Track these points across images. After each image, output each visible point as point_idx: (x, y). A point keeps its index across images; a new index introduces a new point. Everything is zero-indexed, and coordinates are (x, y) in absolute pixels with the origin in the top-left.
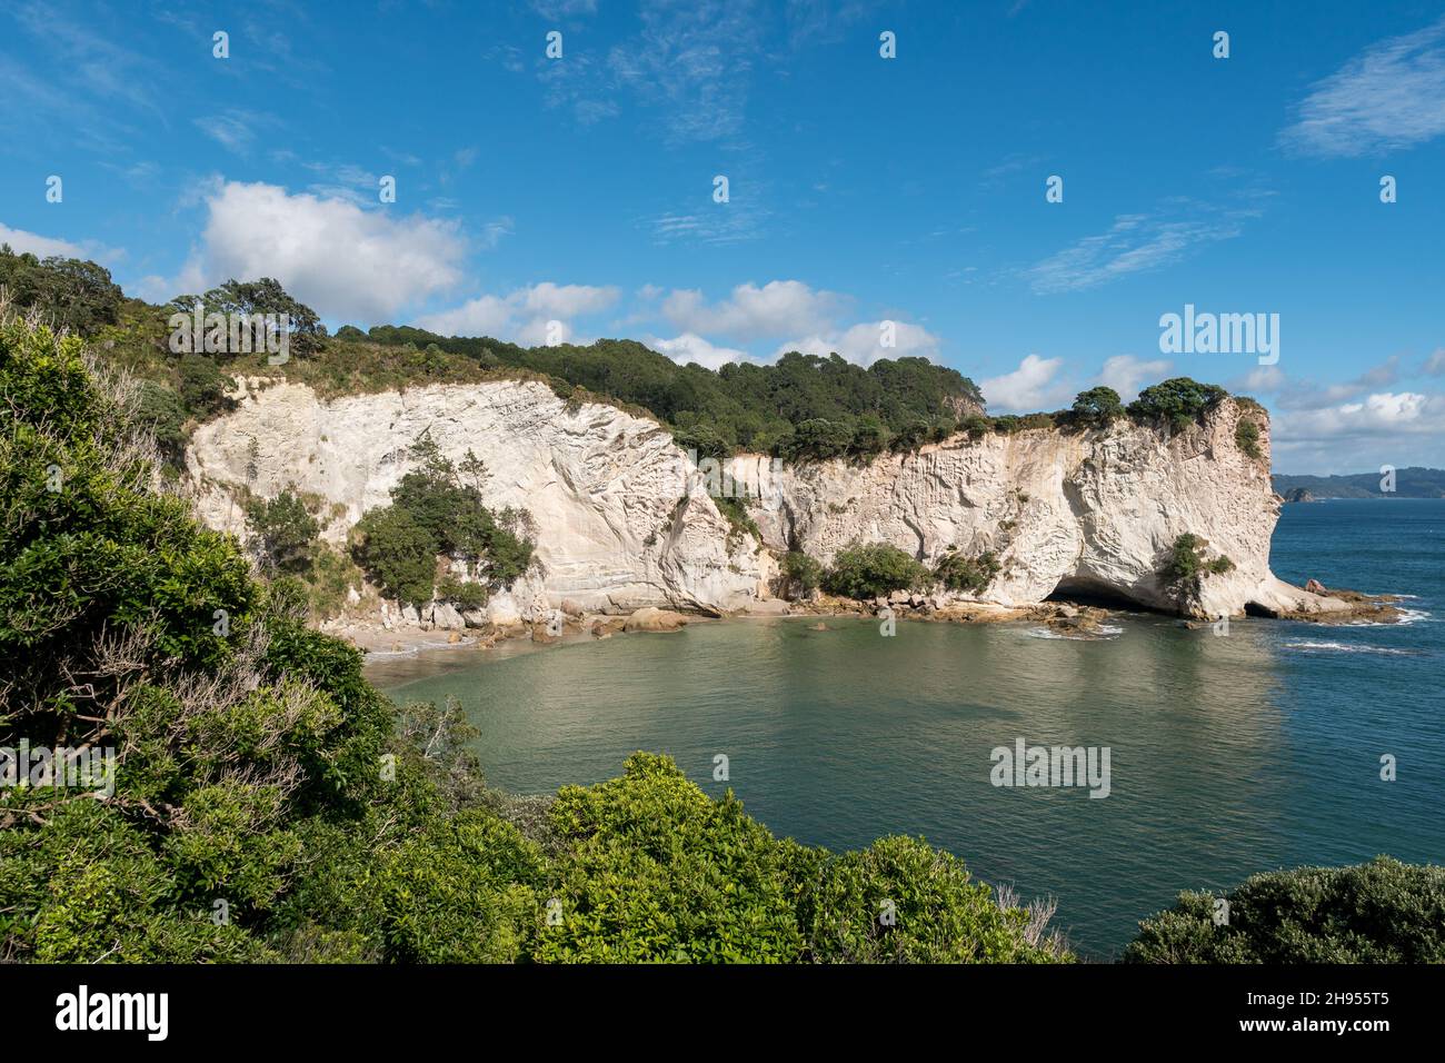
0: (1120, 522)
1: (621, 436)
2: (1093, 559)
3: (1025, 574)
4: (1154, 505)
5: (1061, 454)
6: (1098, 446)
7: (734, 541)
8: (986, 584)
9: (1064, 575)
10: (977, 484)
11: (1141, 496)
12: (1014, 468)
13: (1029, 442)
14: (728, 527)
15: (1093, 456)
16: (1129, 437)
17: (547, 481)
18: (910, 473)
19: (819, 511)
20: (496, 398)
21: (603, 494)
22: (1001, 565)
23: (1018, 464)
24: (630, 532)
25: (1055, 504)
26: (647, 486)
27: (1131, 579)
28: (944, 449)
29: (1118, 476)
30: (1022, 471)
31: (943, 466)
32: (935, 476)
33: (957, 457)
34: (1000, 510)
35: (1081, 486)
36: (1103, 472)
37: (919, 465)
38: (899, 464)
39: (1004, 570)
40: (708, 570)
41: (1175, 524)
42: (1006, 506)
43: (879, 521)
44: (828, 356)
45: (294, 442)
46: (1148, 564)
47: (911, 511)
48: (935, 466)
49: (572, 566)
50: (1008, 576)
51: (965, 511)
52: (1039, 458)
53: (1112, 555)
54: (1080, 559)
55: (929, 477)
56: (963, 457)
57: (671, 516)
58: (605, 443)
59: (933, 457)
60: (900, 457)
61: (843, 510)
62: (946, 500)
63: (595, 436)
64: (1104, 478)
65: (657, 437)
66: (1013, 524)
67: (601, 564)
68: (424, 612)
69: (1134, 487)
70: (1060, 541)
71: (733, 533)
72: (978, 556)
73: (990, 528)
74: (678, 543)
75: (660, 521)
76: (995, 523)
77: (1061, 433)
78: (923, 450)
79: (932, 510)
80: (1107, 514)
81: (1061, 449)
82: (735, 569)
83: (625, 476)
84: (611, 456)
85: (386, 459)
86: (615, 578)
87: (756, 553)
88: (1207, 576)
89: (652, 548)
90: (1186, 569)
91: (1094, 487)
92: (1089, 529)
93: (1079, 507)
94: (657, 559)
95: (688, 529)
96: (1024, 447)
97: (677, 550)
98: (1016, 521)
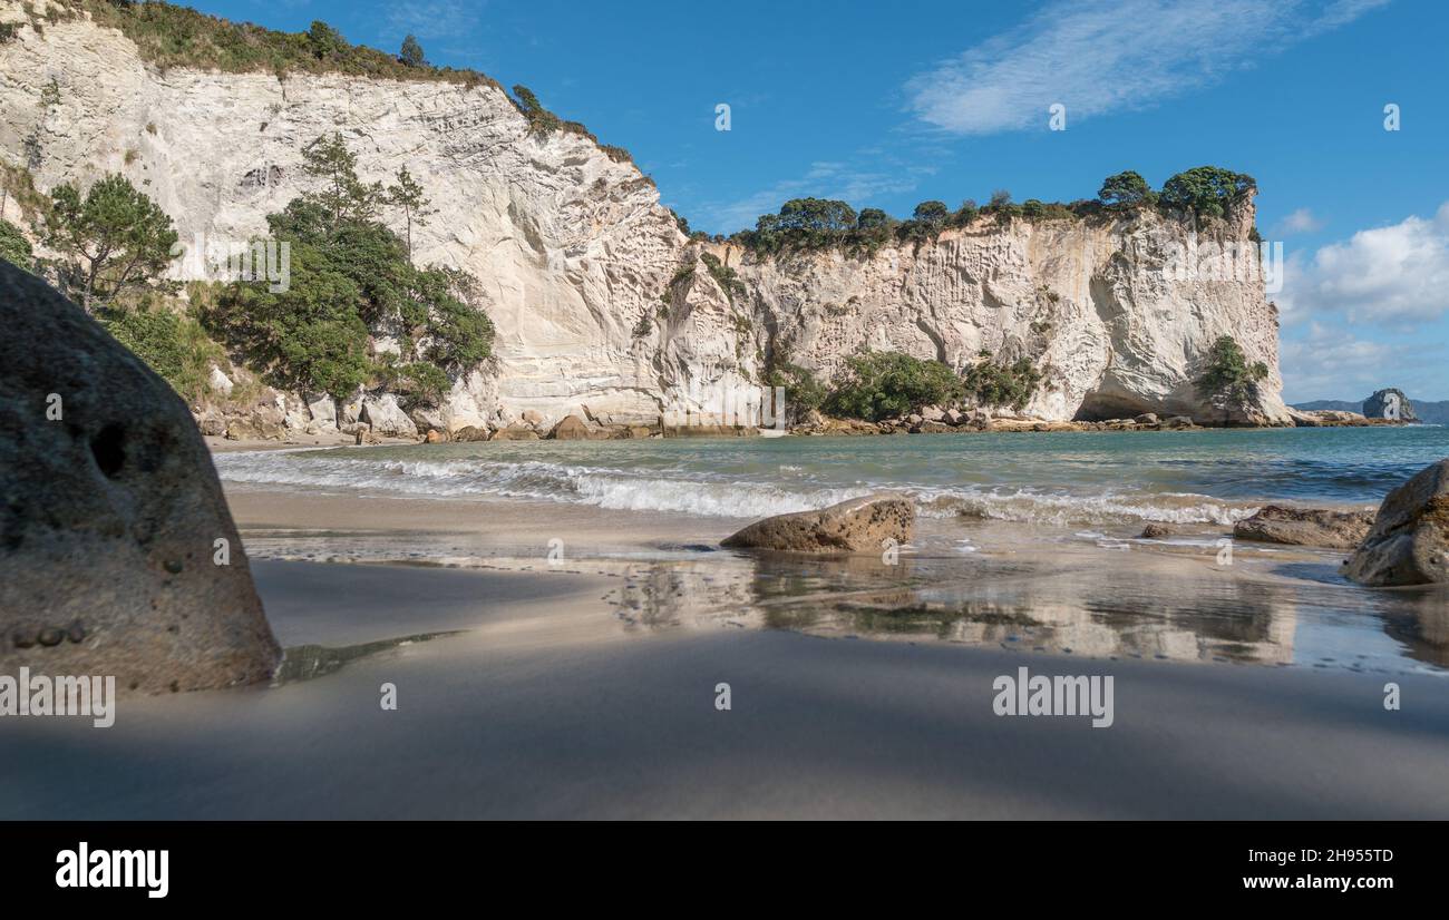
0: (1151, 324)
1: (601, 182)
2: (1122, 369)
3: (1061, 385)
4: (1187, 306)
5: (1089, 247)
6: (1128, 239)
7: (741, 337)
8: (1028, 394)
9: (1089, 390)
10: (1005, 279)
11: (1173, 295)
12: (1037, 262)
13: (1051, 233)
14: (735, 316)
15: (1123, 250)
16: (1158, 230)
17: (501, 236)
18: (926, 266)
19: (813, 313)
20: (429, 105)
21: (581, 258)
22: (1040, 373)
23: (1042, 258)
24: (616, 316)
25: (1083, 307)
26: (632, 256)
27: (1162, 391)
28: (968, 235)
29: (1150, 273)
30: (1047, 267)
31: (968, 257)
32: (957, 268)
33: (984, 245)
34: (1031, 309)
35: (1113, 283)
36: (1135, 267)
37: (937, 254)
38: (911, 255)
39: (1044, 380)
40: (719, 372)
41: (1209, 326)
42: (1037, 306)
43: (888, 325)
45: (103, 122)
46: (1182, 373)
47: (927, 312)
48: (957, 257)
49: (532, 362)
50: (1049, 387)
51: (991, 312)
52: (1064, 251)
53: (1144, 364)
54: (1107, 370)
55: (950, 270)
56: (991, 245)
57: (666, 298)
58: (581, 189)
59: (955, 246)
60: (910, 248)
61: (844, 312)
62: (969, 298)
63: (568, 177)
64: (1136, 275)
65: (643, 191)
66: (1045, 326)
67: (575, 361)
68: (347, 409)
69: (1167, 285)
70: (1088, 348)
72: (1012, 363)
73: (1021, 331)
74: (682, 332)
75: (651, 304)
76: (1027, 324)
77: (1087, 224)
78: (943, 237)
79: (952, 311)
80: (1141, 317)
81: (1089, 242)
82: (745, 374)
83: (608, 238)
84: (591, 206)
85: (252, 179)
86: (593, 381)
89: (645, 339)
90: (1235, 373)
91: (1126, 285)
92: (1119, 336)
93: (1108, 308)
94: (651, 355)
95: (695, 313)
96: (1046, 241)
97: (680, 342)
98: (1050, 322)
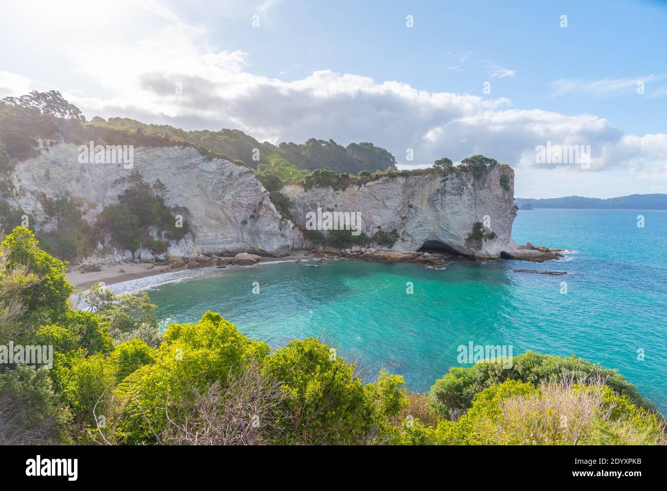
0: (450, 216)
1: (231, 174)
2: (439, 233)
3: (410, 239)
4: (465, 210)
5: (427, 187)
6: (443, 184)
7: (283, 223)
8: (394, 243)
9: (426, 239)
10: (391, 200)
11: (460, 206)
12: (407, 193)
13: (414, 181)
14: (280, 216)
15: (441, 188)
16: (456, 180)
17: (196, 194)
18: (362, 194)
19: (322, 210)
20: (171, 154)
21: (223, 200)
22: (400, 235)
23: (408, 191)
24: (235, 219)
25: (424, 209)
26: (243, 198)
27: (454, 241)
28: (377, 184)
29: (451, 197)
30: (410, 194)
31: (376, 191)
32: (373, 195)
33: (382, 187)
34: (400, 211)
35: (435, 201)
36: (445, 195)
37: (366, 191)
38: (357, 190)
39: (401, 237)
40: (271, 236)
41: (473, 218)
42: (403, 209)
44: (328, 141)
45: (69, 172)
46: (462, 235)
47: (362, 211)
48: (373, 191)
49: (207, 234)
50: (403, 240)
51: (385, 212)
52: (418, 189)
53: (447, 231)
54: (433, 232)
55: (370, 196)
56: (385, 187)
57: (254, 212)
58: (223, 178)
59: (372, 187)
60: (357, 187)
61: (332, 210)
62: (377, 206)
63: (219, 174)
64: (445, 198)
65: (248, 175)
66: (405, 217)
67: (221, 233)
68: (135, 254)
69: (458, 202)
70: (425, 225)
71: (282, 219)
72: (391, 231)
73: (396, 219)
74: (257, 224)
75: (249, 214)
76: (398, 217)
77: (427, 178)
78: (368, 184)
79: (371, 211)
80: (446, 214)
81: (427, 185)
82: (283, 236)
83: (233, 193)
84: (226, 183)
85: (116, 182)
86: (228, 239)
87: (293, 229)
88: (486, 240)
89: (245, 226)
90: (477, 238)
91: (441, 202)
92: (438, 220)
93: (434, 210)
94: (248, 231)
95: (262, 218)
96: (411, 184)
97: (257, 227)
98: (407, 216)
